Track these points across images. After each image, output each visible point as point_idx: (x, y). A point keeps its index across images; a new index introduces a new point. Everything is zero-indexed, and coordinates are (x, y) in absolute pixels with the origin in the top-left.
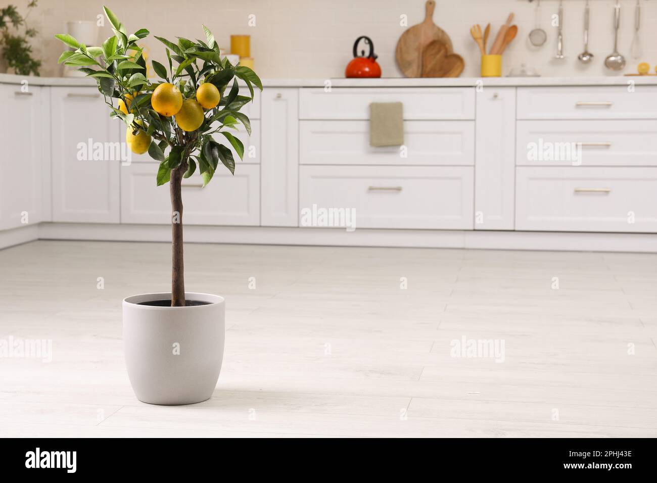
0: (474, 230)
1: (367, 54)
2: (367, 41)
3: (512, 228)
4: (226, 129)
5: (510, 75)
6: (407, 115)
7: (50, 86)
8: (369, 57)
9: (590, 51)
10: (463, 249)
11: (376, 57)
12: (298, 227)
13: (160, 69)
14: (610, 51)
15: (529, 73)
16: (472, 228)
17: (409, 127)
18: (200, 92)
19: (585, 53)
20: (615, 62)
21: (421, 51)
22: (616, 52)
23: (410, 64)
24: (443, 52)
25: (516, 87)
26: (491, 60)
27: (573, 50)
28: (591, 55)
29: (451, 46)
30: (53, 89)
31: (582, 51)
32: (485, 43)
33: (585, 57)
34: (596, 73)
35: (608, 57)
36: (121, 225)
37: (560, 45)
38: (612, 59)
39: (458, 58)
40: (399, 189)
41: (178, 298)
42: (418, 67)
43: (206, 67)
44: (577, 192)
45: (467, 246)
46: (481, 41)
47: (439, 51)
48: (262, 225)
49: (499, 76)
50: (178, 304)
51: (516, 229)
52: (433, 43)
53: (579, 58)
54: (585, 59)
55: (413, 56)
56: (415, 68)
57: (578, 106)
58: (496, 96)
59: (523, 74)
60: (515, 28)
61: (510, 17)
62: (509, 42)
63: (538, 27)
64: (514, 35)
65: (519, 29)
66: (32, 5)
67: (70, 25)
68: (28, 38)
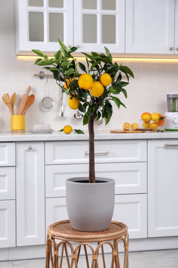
13: (83, 67)
19: (79, 114)
25: (45, 141)
28: (82, 115)
41: (92, 179)
43: (106, 66)
50: (92, 182)
53: (75, 116)
54: (78, 117)
60: (33, 97)
61: (30, 89)
62: (29, 106)
63: (47, 96)
64: (33, 102)
65: (36, 97)
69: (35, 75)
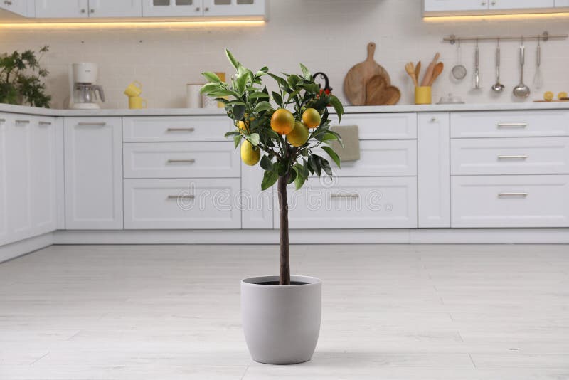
0: (418, 228)
1: (323, 87)
2: (323, 77)
3: (449, 227)
4: (323, 144)
5: (440, 103)
6: (361, 136)
7: (63, 117)
8: (325, 89)
9: (501, 83)
10: (409, 244)
11: (331, 89)
12: (273, 229)
13: (278, 98)
14: (517, 83)
15: (455, 101)
16: (416, 227)
17: (363, 145)
18: (305, 115)
19: (498, 85)
20: (521, 91)
21: (365, 85)
22: (521, 83)
23: (356, 95)
24: (383, 84)
25: (450, 112)
26: (423, 91)
27: (487, 83)
28: (502, 86)
29: (389, 80)
30: (66, 119)
31: (495, 83)
32: (417, 78)
33: (498, 88)
34: (506, 100)
35: (516, 88)
36: (124, 231)
37: (477, 78)
38: (519, 89)
39: (396, 90)
42: (363, 97)
43: (307, 96)
44: (500, 196)
45: (412, 241)
46: (414, 76)
47: (380, 84)
48: (243, 228)
49: (430, 104)
50: (284, 283)
51: (452, 227)
52: (374, 77)
53: (493, 88)
54: (497, 89)
55: (358, 88)
56: (360, 98)
57: (500, 127)
58: (433, 120)
59: (450, 102)
60: (441, 65)
61: (437, 56)
62: (436, 76)
63: (459, 64)
64: (441, 71)
65: (444, 66)
66: (44, 49)
67: (75, 66)
68: (40, 78)
69: (445, 40)
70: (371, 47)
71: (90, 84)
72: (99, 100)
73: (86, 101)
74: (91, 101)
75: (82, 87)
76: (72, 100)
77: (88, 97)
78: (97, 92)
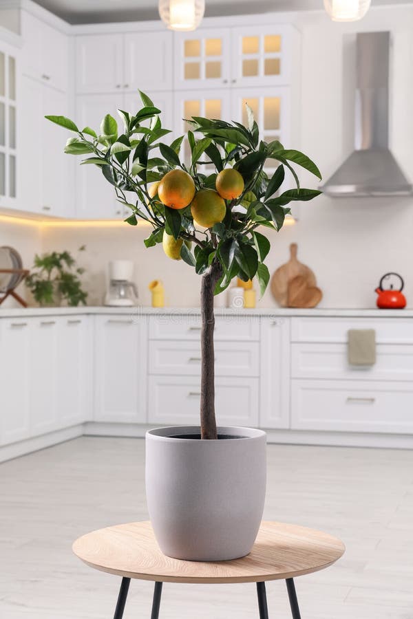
6: (378, 339)
7: (95, 314)
24: (305, 285)
40: (372, 400)
47: (301, 284)
50: (207, 437)
52: (297, 278)
66: (82, 249)
67: (111, 265)
68: (78, 275)
70: (294, 247)
71: (124, 281)
72: (133, 295)
73: (121, 297)
74: (125, 297)
75: (116, 284)
76: (108, 296)
77: (122, 293)
78: (131, 289)
